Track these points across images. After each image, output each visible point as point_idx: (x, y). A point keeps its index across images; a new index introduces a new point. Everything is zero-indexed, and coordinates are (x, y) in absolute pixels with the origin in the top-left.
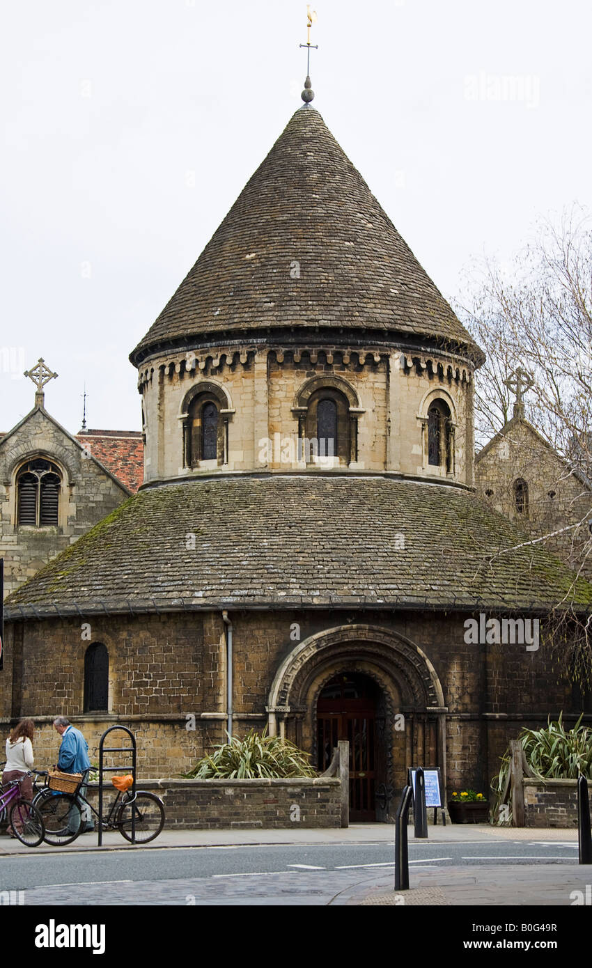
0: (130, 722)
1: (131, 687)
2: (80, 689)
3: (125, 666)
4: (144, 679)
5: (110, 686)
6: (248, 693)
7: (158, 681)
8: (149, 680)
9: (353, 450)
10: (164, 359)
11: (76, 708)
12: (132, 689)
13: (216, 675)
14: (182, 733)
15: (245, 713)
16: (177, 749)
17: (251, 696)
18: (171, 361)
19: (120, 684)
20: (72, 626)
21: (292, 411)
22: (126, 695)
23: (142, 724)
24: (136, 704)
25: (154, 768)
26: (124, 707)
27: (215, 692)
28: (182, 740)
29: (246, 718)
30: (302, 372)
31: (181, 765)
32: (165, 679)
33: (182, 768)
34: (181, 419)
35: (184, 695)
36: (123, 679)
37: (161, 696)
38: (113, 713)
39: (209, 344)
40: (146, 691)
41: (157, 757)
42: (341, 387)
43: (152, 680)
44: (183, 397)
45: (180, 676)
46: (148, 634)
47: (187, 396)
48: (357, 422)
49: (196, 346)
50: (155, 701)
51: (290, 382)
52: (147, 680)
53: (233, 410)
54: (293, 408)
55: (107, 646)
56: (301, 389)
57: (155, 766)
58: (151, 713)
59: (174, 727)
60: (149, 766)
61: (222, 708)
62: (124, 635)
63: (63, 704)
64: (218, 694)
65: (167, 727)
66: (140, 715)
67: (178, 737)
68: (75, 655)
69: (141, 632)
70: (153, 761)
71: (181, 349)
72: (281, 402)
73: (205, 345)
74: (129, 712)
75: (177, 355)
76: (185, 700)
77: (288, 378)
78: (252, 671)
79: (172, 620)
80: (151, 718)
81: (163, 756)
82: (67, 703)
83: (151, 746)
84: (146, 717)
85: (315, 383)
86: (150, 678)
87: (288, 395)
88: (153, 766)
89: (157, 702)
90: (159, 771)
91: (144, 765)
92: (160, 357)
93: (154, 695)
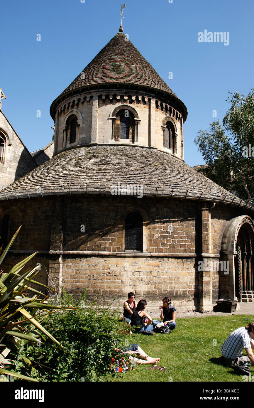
0: (157, 257)
1: (158, 238)
2: (122, 237)
3: (154, 226)
4: (166, 234)
5: (144, 237)
6: (214, 244)
7: (174, 236)
8: (169, 235)
9: (175, 149)
10: (102, 92)
11: (119, 248)
12: (159, 239)
13: (208, 234)
14: (187, 263)
15: (213, 254)
16: (184, 272)
17: (215, 246)
18: (107, 93)
19: (151, 237)
20: (115, 202)
21: (161, 126)
22: (155, 242)
23: (165, 259)
24: (161, 247)
25: (172, 282)
26: (154, 248)
27: (207, 243)
28: (187, 267)
29: (215, 256)
30: (164, 113)
31: (186, 281)
32: (178, 235)
33: (187, 282)
34: (111, 119)
35: (188, 244)
36: (153, 233)
37: (176, 244)
38: (146, 251)
39: (130, 90)
40: (167, 241)
41: (174, 277)
42: (173, 123)
43: (170, 235)
44: (113, 110)
45: (186, 234)
46: (168, 210)
47: (115, 110)
48: (176, 138)
49: (123, 90)
50: (173, 246)
51: (161, 115)
52: (167, 235)
53: (140, 120)
54: (162, 126)
55: (142, 215)
56: (164, 119)
57: (172, 281)
58: (170, 252)
59: (183, 260)
60: (169, 281)
61: (210, 251)
62: (154, 209)
63: (107, 245)
64: (209, 244)
65: (179, 260)
66: (164, 254)
67: (185, 266)
68: (118, 218)
69: (164, 209)
70: (171, 279)
71: (113, 90)
72: (158, 122)
73: (128, 90)
74: (157, 251)
75: (111, 92)
76: (189, 246)
77: (160, 113)
78: (216, 234)
79: (181, 204)
80: (171, 255)
81: (177, 276)
82: (111, 244)
83: (170, 271)
84: (168, 255)
85: (168, 118)
86: (170, 234)
87: (160, 120)
88: (171, 281)
89: (173, 247)
90: (175, 284)
91: (166, 281)
92: (100, 91)
93: (172, 243)
